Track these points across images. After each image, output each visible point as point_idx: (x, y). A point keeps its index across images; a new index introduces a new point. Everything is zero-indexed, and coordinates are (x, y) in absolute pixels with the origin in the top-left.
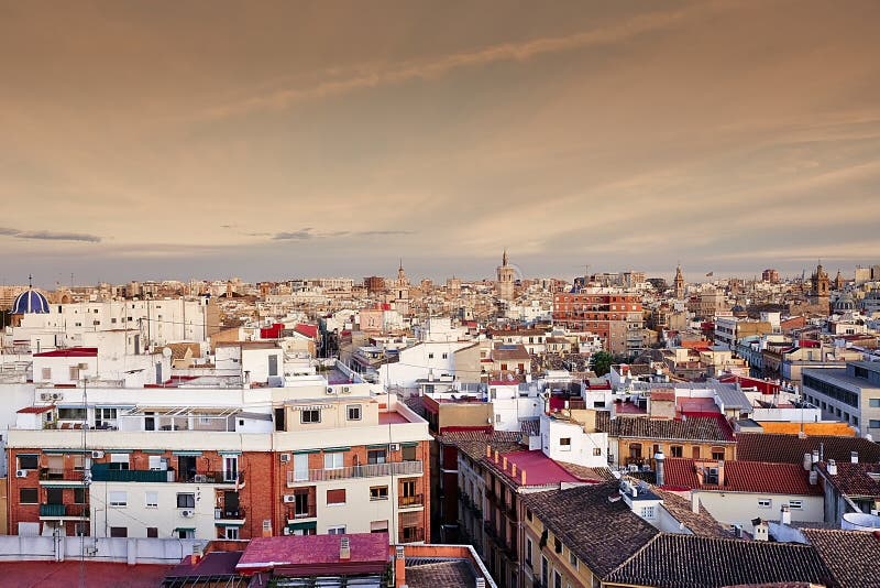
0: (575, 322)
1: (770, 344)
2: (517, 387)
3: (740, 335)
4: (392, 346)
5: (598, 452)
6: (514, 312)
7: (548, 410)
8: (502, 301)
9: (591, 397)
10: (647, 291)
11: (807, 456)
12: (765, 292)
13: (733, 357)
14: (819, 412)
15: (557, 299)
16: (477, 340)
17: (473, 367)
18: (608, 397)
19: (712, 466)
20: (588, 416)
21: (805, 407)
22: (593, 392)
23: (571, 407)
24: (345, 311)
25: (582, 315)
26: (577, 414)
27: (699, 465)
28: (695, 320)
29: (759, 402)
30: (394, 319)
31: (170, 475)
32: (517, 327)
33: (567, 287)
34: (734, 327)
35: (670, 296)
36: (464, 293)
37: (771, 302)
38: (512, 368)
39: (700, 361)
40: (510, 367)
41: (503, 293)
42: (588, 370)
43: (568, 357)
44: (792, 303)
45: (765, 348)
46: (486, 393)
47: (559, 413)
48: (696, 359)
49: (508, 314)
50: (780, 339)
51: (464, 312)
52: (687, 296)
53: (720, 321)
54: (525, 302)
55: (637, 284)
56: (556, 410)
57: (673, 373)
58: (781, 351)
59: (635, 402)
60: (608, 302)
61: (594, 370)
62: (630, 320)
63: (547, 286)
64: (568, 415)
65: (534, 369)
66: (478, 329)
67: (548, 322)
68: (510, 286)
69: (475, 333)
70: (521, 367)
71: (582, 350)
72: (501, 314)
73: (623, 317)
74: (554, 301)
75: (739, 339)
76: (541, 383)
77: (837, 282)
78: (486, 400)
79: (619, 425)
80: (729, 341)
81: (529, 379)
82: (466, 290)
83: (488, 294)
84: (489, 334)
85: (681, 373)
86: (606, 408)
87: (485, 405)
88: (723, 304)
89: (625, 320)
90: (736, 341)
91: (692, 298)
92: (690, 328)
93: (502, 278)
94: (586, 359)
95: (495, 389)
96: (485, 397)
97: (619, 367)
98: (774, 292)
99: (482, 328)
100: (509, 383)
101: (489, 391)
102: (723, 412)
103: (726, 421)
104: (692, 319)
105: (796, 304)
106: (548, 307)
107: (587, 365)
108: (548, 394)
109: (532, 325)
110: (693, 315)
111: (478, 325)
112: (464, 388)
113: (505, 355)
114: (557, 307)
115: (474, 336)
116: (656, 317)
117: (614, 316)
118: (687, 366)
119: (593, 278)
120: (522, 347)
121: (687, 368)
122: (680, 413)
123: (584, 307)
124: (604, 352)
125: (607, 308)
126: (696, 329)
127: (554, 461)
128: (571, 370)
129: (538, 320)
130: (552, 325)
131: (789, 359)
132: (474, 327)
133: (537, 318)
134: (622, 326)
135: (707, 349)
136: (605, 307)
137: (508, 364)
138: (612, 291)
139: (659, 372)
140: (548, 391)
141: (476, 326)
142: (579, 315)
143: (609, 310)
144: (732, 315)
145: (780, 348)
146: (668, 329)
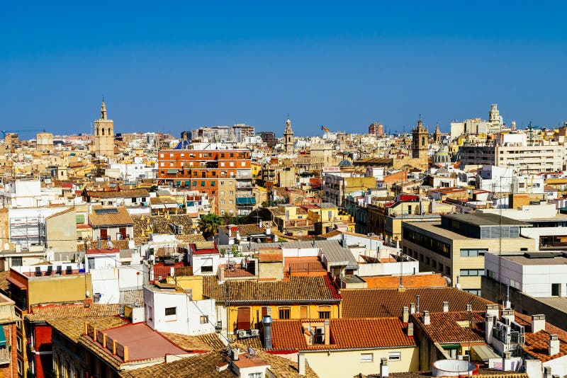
0: (183, 180)
1: (374, 199)
2: (118, 255)
3: (346, 190)
5: (205, 319)
6: (116, 170)
7: (152, 278)
8: (101, 158)
9: (198, 262)
10: (257, 145)
11: (406, 309)
12: (371, 145)
13: (340, 214)
14: (416, 264)
15: (162, 156)
16: (71, 203)
17: (68, 235)
18: (216, 261)
19: (319, 326)
20: (194, 283)
21: (405, 260)
22: (201, 257)
23: (177, 274)
25: (190, 172)
26: (183, 282)
27: (306, 326)
28: (304, 175)
29: (364, 257)
32: (116, 189)
33: (174, 142)
34: (341, 182)
35: (279, 151)
36: (57, 148)
37: (376, 156)
38: (113, 233)
39: (308, 219)
40: (110, 232)
41: (103, 148)
42: (196, 233)
43: (174, 219)
44: (395, 156)
45: (370, 203)
46: (84, 262)
47: (164, 281)
48: (305, 217)
49: (108, 172)
50: (383, 194)
51: (57, 171)
52: (296, 150)
53: (328, 177)
54: (126, 158)
55: (247, 139)
56: (160, 278)
57: (282, 231)
58: (385, 205)
59: (244, 264)
60: (216, 158)
61: (202, 233)
62: (239, 178)
63: (152, 141)
64: (174, 283)
65: (137, 233)
66: (73, 191)
67: (152, 181)
68: (111, 140)
69: (70, 195)
70: (123, 231)
71: (191, 210)
72: (100, 173)
73: (232, 174)
74: (159, 158)
75: (346, 195)
76: (145, 248)
77: (435, 136)
78: (83, 271)
79: (227, 290)
80: (337, 196)
81: (132, 244)
82: (60, 145)
83: (85, 150)
84: (86, 195)
85: (290, 231)
86: (214, 273)
87: (82, 276)
88: (331, 159)
89: (234, 176)
90: (344, 196)
91: (302, 153)
92: (299, 184)
93: (101, 132)
94: (194, 220)
95: (93, 258)
96: (81, 267)
97: (228, 228)
98: (379, 146)
99: (78, 189)
100: (109, 250)
101: (87, 260)
102: (329, 270)
103: (332, 279)
104: (301, 175)
105: (398, 158)
106: (153, 165)
107: (194, 226)
108: (152, 261)
109: (134, 185)
110: (302, 171)
111: (74, 186)
112: (57, 259)
113: (105, 220)
114: (162, 165)
115: (69, 198)
116: (265, 173)
117: (223, 173)
118: (296, 224)
119: (201, 132)
120: (124, 209)
121: (296, 226)
122: (288, 273)
123: (191, 164)
124: (213, 212)
125: (215, 165)
126: (305, 185)
127: (159, 333)
128: (177, 233)
129: (141, 178)
130: (156, 185)
131: (392, 213)
132: (69, 189)
133: (141, 176)
134: (231, 183)
135: (316, 205)
136: (212, 163)
137: (108, 230)
138: (221, 147)
139: (268, 232)
140: (152, 258)
141: (71, 187)
142: (186, 173)
143: (217, 167)
144: (339, 170)
145: (383, 202)
146: (278, 185)
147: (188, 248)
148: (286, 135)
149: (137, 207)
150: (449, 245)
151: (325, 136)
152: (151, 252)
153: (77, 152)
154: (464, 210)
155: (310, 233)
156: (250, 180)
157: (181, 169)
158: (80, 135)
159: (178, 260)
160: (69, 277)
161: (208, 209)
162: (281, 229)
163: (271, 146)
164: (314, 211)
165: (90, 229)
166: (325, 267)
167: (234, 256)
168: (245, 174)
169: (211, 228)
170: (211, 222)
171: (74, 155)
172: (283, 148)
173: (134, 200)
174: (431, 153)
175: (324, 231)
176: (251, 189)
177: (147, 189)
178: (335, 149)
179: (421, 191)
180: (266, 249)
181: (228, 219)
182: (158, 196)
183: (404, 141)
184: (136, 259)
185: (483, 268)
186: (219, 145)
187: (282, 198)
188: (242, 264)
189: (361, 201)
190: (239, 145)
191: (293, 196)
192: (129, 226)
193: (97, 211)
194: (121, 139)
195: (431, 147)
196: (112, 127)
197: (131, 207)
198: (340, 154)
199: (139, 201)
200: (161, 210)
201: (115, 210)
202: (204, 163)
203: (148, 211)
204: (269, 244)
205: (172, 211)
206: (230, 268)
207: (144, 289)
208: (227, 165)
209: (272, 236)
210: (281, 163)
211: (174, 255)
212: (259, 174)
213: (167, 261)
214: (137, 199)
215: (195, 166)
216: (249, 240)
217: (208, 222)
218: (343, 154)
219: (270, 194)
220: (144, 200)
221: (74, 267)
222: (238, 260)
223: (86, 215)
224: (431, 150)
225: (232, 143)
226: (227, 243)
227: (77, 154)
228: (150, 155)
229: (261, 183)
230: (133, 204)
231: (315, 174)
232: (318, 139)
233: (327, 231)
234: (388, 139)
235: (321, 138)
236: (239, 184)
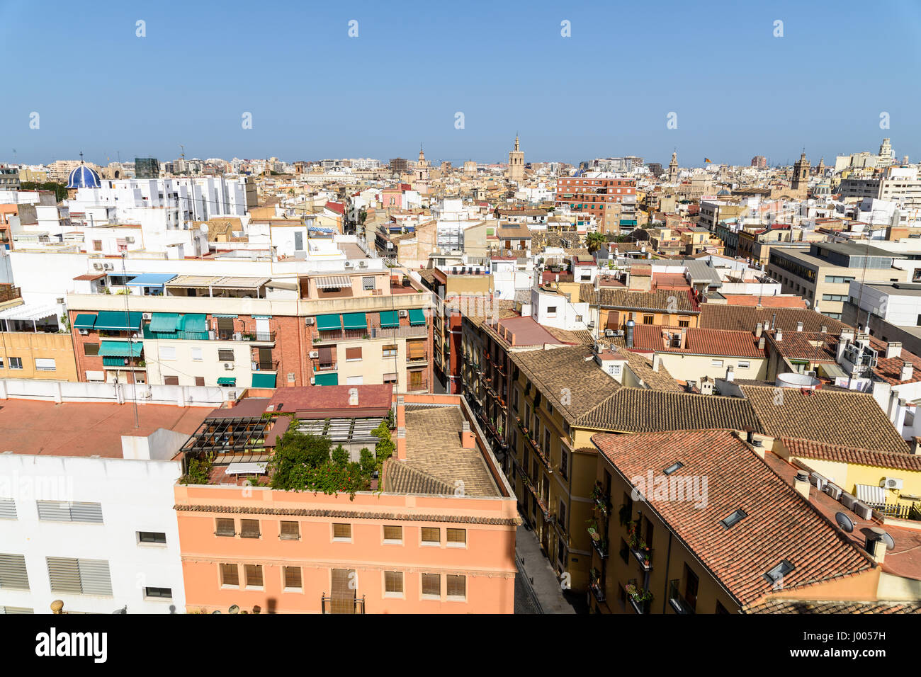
0: (576, 203)
1: (746, 225)
2: (515, 261)
3: (720, 217)
4: (410, 224)
5: (580, 319)
6: (523, 193)
7: (541, 282)
8: (513, 183)
9: (579, 271)
10: (645, 175)
11: (760, 325)
12: (752, 177)
13: (711, 237)
14: (779, 287)
15: (561, 182)
16: (485, 219)
17: (480, 243)
18: (594, 272)
19: (677, 332)
20: (573, 289)
21: (768, 282)
22: (582, 267)
23: (560, 280)
24: (372, 190)
25: (582, 197)
26: (564, 287)
27: (665, 331)
28: (684, 202)
29: (728, 277)
30: (412, 198)
31: (211, 334)
32: (522, 208)
33: (573, 171)
34: (716, 210)
35: (664, 180)
36: (479, 174)
37: (755, 187)
38: (515, 244)
39: (681, 241)
40: (513, 243)
41: (515, 175)
42: (581, 247)
43: (565, 235)
44: (775, 187)
45: (741, 229)
46: (489, 266)
47: (549, 285)
48: (678, 238)
49: (517, 195)
50: (757, 222)
51: (477, 192)
52: (679, 180)
53: (704, 204)
54: (533, 183)
55: (636, 169)
56: (547, 283)
57: (656, 251)
58: (755, 232)
59: (617, 275)
60: (606, 186)
61: (587, 248)
62: (624, 203)
63: (555, 169)
64: (556, 287)
65: (535, 245)
66: (488, 208)
67: (551, 203)
68: (522, 168)
69: (485, 212)
70: (523, 243)
71: (580, 228)
72: (511, 195)
73: (618, 199)
74: (558, 183)
75: (720, 221)
76: (537, 258)
77: (818, 169)
78: (488, 273)
79: (601, 296)
80: (710, 222)
81: (529, 254)
82: (482, 171)
83: (501, 176)
84: (497, 213)
85: (663, 251)
86: (592, 281)
87: (487, 277)
88: (710, 188)
89: (620, 202)
90: (717, 223)
91: (684, 183)
92: (678, 209)
93: (514, 161)
94: (581, 237)
95: (496, 263)
96: (487, 270)
97: (608, 245)
98: (759, 177)
99: (492, 207)
100: (509, 257)
101: (491, 265)
102: (692, 287)
103: (693, 294)
104: (681, 202)
105: (778, 189)
106: (553, 189)
107: (581, 242)
108: (542, 269)
109: (537, 205)
110: (682, 198)
111: (489, 205)
112: (470, 262)
113: (509, 233)
114: (560, 190)
115: (485, 215)
116: (649, 200)
117: (610, 198)
118: (669, 245)
119: (596, 162)
120: (525, 225)
121: (669, 246)
122: (655, 286)
123: (584, 190)
124: (599, 231)
125: (604, 191)
126: (683, 211)
127: (541, 326)
128: (567, 247)
129: (543, 201)
130: (554, 206)
131: (761, 240)
132: (485, 207)
133: (543, 198)
134: (617, 207)
135: (689, 229)
136: (602, 189)
137: (512, 241)
138: (610, 176)
139: (643, 250)
140: (542, 266)
141: (487, 206)
142: (579, 197)
143: (606, 193)
144: (716, 199)
145: (755, 229)
146: (659, 210)
147: (572, 260)
148: (671, 166)
149: (537, 224)
150: (815, 271)
151: (708, 168)
152: (541, 261)
153: (495, 177)
154: (836, 240)
155: (681, 253)
156: (634, 205)
157: (575, 194)
158: (498, 163)
159: (563, 269)
160: (478, 277)
161: (595, 228)
162: (655, 248)
163: (657, 176)
164: (687, 234)
165: (497, 240)
166: (689, 283)
167: (610, 269)
168: (630, 200)
169: (595, 244)
170: (596, 240)
171: (492, 180)
172: (667, 178)
173: (535, 218)
174: (811, 185)
175: (694, 252)
176: (634, 213)
177: (546, 209)
178: (716, 179)
179: (795, 220)
180: (639, 264)
181: (611, 237)
182: (554, 215)
183: (785, 173)
184: (530, 266)
185: (847, 294)
186: (609, 174)
187: (660, 221)
188: (616, 276)
189: (733, 227)
190: (628, 174)
191: (670, 220)
192: (528, 239)
193: (504, 226)
194: (530, 168)
195: (812, 180)
196: (522, 157)
197: (532, 224)
198: (720, 184)
199: (539, 219)
200: (556, 227)
201: (518, 225)
202: (595, 190)
203: (545, 227)
204: (643, 261)
205: (564, 228)
206: (605, 278)
207: (532, 290)
208: (615, 192)
209: (646, 254)
210: (663, 191)
211: (560, 264)
212: (643, 200)
213: (554, 270)
214: (537, 218)
215: (587, 191)
216: (626, 256)
217: (594, 239)
218: (722, 184)
219: (650, 217)
220: (543, 218)
221: (482, 269)
222: (613, 273)
223: (495, 228)
224: (812, 182)
225: (622, 173)
226: (607, 258)
227: (494, 179)
228: (552, 181)
229: (644, 208)
230: (534, 222)
231: (694, 201)
232: (700, 170)
233: (697, 253)
234: (769, 171)
235: (705, 169)
236: (624, 209)
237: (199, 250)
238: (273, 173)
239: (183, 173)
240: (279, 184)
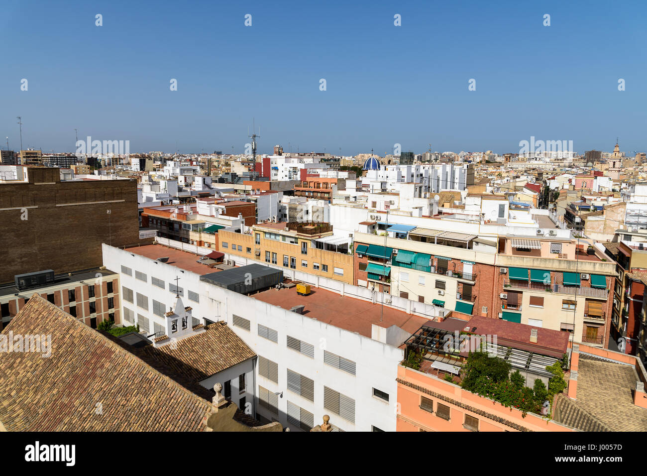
31: (433, 268)
237: (431, 212)
238: (488, 162)
239: (427, 161)
240: (491, 169)
